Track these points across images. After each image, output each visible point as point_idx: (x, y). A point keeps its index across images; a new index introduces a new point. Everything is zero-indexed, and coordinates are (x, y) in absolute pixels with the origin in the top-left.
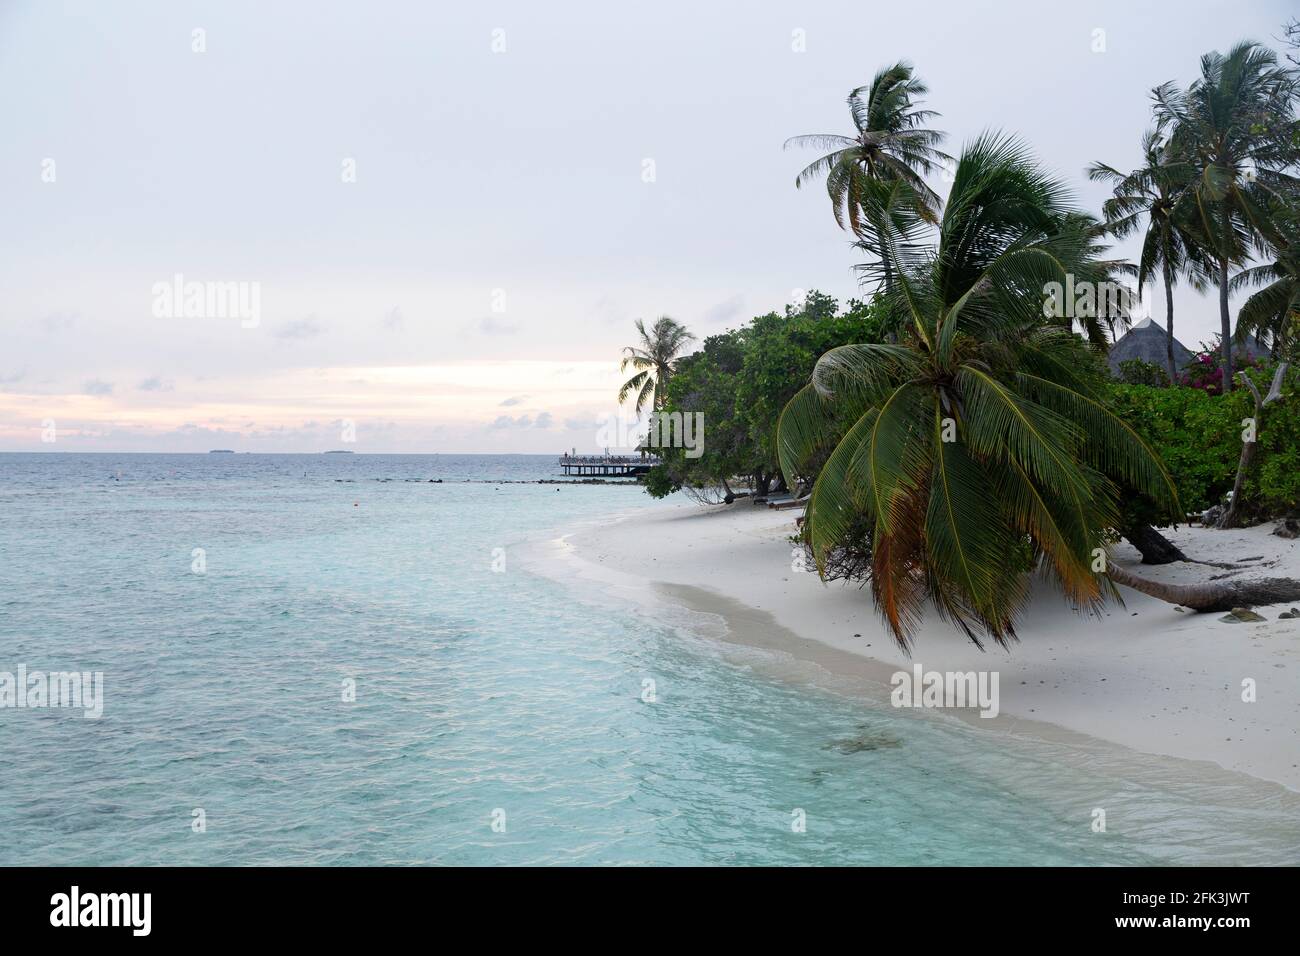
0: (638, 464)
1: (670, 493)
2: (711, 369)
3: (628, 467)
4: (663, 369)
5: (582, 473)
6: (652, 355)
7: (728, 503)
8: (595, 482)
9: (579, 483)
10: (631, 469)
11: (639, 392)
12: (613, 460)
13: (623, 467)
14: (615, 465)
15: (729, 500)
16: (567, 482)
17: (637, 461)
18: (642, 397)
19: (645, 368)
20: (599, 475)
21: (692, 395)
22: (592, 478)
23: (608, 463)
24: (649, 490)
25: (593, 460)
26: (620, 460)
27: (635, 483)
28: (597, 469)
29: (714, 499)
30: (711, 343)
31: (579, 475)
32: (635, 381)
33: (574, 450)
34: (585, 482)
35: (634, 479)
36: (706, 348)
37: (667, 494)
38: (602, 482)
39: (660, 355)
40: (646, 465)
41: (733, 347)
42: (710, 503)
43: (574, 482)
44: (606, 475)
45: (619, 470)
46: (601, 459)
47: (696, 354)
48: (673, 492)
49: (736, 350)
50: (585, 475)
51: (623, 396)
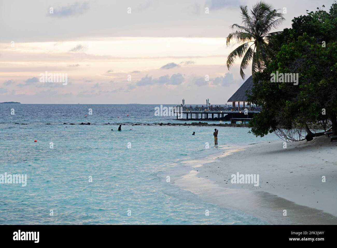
0: (231, 111)
1: (269, 133)
2: (310, 41)
3: (223, 113)
4: (259, 41)
5: (189, 117)
6: (251, 31)
7: (308, 140)
8: (200, 124)
9: (189, 125)
10: (225, 115)
11: (242, 58)
12: (211, 108)
13: (219, 114)
14: (214, 111)
15: (309, 137)
16: (180, 124)
17: (229, 109)
18: (244, 63)
19: (247, 41)
20: (202, 119)
21: (296, 61)
22: (198, 122)
23: (209, 111)
24: (253, 131)
25: (197, 108)
26: (218, 108)
27: (230, 125)
28: (200, 115)
29: (296, 137)
30: (297, 22)
31: (188, 119)
32: (239, 51)
33: (183, 101)
34: (193, 124)
35: (229, 123)
36: (293, 25)
37: (266, 133)
38: (206, 124)
39: (257, 31)
40: (237, 112)
41: (314, 24)
42: (294, 140)
43: (185, 124)
44: (207, 119)
45: (216, 116)
46: (203, 108)
47: (286, 30)
48: (271, 132)
49: (316, 26)
50: (191, 119)
51: (230, 61)
